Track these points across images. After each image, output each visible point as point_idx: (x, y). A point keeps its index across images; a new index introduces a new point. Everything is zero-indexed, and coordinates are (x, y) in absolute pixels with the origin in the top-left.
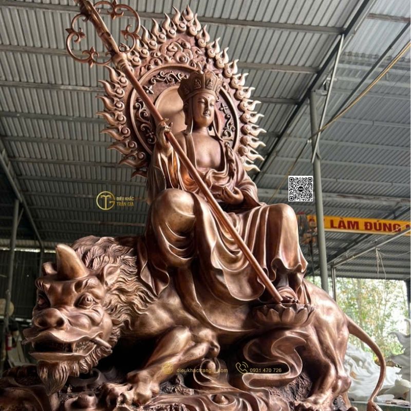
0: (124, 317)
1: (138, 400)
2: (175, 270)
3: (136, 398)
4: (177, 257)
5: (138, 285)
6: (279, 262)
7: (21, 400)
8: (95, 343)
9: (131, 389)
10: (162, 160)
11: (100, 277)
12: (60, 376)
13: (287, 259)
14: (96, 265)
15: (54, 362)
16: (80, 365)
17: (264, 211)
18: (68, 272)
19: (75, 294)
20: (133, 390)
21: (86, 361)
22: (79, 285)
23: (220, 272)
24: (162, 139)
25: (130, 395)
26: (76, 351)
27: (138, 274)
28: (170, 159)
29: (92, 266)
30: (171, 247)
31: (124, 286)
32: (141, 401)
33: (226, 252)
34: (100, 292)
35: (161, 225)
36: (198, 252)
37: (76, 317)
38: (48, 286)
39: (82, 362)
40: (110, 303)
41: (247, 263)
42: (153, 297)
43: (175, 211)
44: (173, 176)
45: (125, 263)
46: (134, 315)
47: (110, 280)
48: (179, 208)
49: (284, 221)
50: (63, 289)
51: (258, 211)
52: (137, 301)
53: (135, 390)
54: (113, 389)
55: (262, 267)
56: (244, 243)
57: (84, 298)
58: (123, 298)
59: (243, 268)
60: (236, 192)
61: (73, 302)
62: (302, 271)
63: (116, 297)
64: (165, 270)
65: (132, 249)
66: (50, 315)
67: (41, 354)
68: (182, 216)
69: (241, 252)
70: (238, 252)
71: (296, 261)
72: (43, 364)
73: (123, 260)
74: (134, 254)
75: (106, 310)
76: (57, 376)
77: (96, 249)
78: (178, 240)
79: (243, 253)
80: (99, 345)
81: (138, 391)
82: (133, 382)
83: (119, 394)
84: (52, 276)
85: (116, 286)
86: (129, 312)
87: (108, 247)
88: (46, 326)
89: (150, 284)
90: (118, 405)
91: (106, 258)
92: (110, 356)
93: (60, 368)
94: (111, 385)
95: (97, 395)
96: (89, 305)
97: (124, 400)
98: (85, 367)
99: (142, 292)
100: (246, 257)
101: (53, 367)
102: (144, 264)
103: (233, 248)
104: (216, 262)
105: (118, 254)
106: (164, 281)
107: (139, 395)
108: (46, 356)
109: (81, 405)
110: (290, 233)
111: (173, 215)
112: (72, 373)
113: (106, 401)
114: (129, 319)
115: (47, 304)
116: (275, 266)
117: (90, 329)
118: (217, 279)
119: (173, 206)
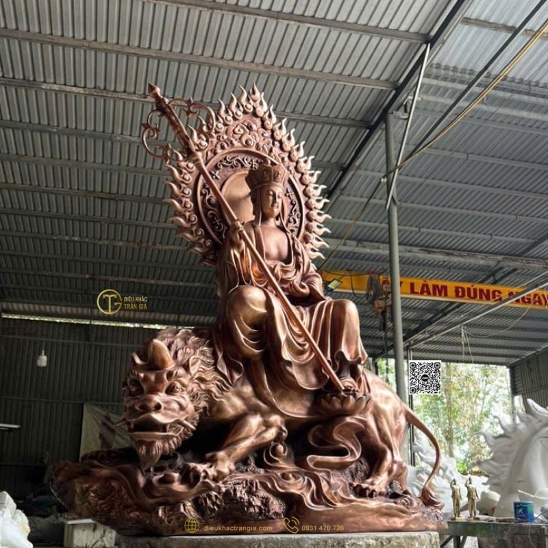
0: (203, 404)
1: (218, 477)
2: (248, 360)
3: (216, 474)
4: (250, 348)
5: (215, 375)
6: (342, 354)
7: (108, 479)
9: (211, 467)
10: (235, 256)
11: (186, 367)
12: (156, 452)
13: (349, 351)
14: (180, 357)
15: (151, 440)
16: (170, 444)
17: (329, 305)
18: (159, 364)
19: (167, 383)
20: (213, 468)
21: (173, 442)
22: (170, 375)
23: (289, 363)
24: (236, 237)
25: (212, 472)
26: (169, 431)
27: (215, 364)
28: (242, 254)
29: (177, 357)
30: (244, 339)
31: (204, 376)
32: (220, 477)
33: (294, 345)
34: (185, 381)
35: (236, 319)
36: (269, 344)
37: (167, 403)
38: (142, 375)
39: (171, 442)
40: (192, 391)
41: (313, 355)
42: (228, 385)
43: (249, 307)
44: (245, 271)
45: (203, 355)
46: (212, 401)
47: (193, 370)
48: (254, 304)
49: (347, 317)
50: (156, 378)
51: (323, 304)
52: (214, 389)
53: (215, 467)
54: (196, 467)
55: (326, 359)
56: (310, 335)
57: (174, 387)
58: (203, 386)
59: (310, 359)
60: (303, 287)
61: (165, 389)
62: (362, 362)
63: (196, 385)
64: (238, 360)
65: (208, 341)
66: (150, 400)
67: (141, 433)
68: (255, 311)
69: (307, 345)
70: (305, 345)
71: (357, 353)
73: (202, 351)
74: (210, 345)
75: (190, 397)
76: (154, 453)
77: (178, 342)
78: (251, 333)
79: (310, 346)
81: (218, 468)
82: (213, 461)
83: (201, 471)
84: (141, 366)
85: (197, 376)
86: (207, 399)
87: (188, 339)
88: (146, 409)
89: (226, 373)
90: (201, 480)
91: (188, 349)
92: (191, 439)
93: (156, 445)
94: (192, 465)
95: (180, 473)
96: (177, 392)
97: (206, 476)
98: (173, 447)
99: (219, 381)
100: (312, 349)
101: (150, 445)
102: (220, 355)
103: (301, 340)
104: (286, 355)
105: (197, 345)
106: (239, 371)
107: (219, 472)
108: (145, 435)
109: (167, 480)
110: (352, 327)
111: (248, 310)
112: (164, 451)
113: (190, 477)
114: (207, 406)
115: (141, 391)
116: (338, 359)
117: (178, 413)
118: (286, 370)
119: (248, 302)
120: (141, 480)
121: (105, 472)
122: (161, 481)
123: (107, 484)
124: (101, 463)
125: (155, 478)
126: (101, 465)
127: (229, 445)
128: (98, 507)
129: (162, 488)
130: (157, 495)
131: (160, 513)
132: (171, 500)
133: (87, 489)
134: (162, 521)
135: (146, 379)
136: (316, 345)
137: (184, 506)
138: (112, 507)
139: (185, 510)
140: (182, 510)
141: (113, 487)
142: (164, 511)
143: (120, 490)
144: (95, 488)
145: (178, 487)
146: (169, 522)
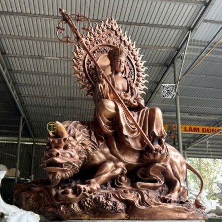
0: (84, 156)
2: (106, 136)
3: (90, 190)
4: (108, 130)
5: (90, 142)
6: (154, 133)
7: (38, 192)
8: (72, 165)
9: (88, 186)
11: (74, 137)
13: (157, 131)
14: (72, 132)
15: (55, 171)
17: (147, 111)
18: (60, 134)
19: (63, 144)
22: (65, 140)
23: (127, 137)
24: (101, 77)
25: (88, 189)
26: (64, 167)
27: (90, 137)
28: (104, 86)
29: (70, 132)
30: (104, 125)
31: (84, 142)
32: (92, 191)
33: (130, 129)
34: (74, 143)
35: (100, 115)
36: (117, 128)
37: (64, 153)
38: (51, 140)
39: (67, 173)
40: (78, 149)
41: (139, 133)
42: (97, 147)
43: (107, 109)
44: (106, 94)
45: (84, 133)
46: (88, 155)
47: (78, 139)
48: (109, 108)
50: (58, 141)
51: (144, 111)
52: (90, 149)
54: (80, 186)
55: (146, 135)
56: (138, 124)
57: (67, 146)
58: (84, 147)
59: (138, 135)
60: (134, 102)
61: (63, 147)
62: (164, 137)
63: (81, 147)
64: (102, 135)
68: (109, 111)
70: (135, 129)
71: (161, 132)
72: (50, 173)
73: (84, 131)
75: (77, 152)
77: (72, 126)
78: (108, 123)
79: (138, 129)
80: (74, 166)
81: (91, 187)
83: (82, 188)
84: (52, 136)
85: (80, 142)
86: (86, 154)
87: (77, 125)
88: (51, 156)
89: (96, 142)
91: (76, 130)
93: (58, 174)
95: (73, 189)
96: (69, 148)
97: (85, 190)
99: (92, 145)
102: (93, 133)
104: (125, 132)
105: (81, 128)
107: (91, 189)
108: (52, 169)
109: (66, 193)
110: (159, 120)
111: (106, 111)
112: (63, 178)
113: (77, 191)
114: (86, 157)
116: (152, 135)
117: (70, 158)
119: (106, 107)
120: (54, 192)
121: (37, 189)
122: (63, 193)
123: (38, 195)
125: (60, 191)
126: (36, 186)
127: (97, 176)
128: (34, 206)
129: (63, 196)
130: (61, 200)
131: (62, 208)
132: (67, 202)
133: (29, 197)
134: (62, 213)
135: (53, 142)
136: (141, 129)
137: (73, 205)
138: (40, 206)
139: (74, 207)
140: (72, 207)
141: (41, 196)
142: (64, 208)
143: (44, 198)
144: (32, 196)
145: (71, 196)
146: (66, 213)
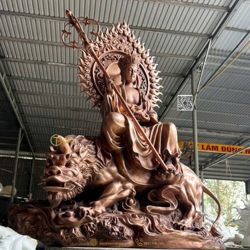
0: (89, 175)
1: (95, 214)
2: (114, 153)
3: (94, 213)
4: (116, 146)
5: (96, 159)
6: (167, 151)
7: (36, 214)
8: (75, 185)
9: (92, 209)
10: (109, 98)
11: (78, 153)
12: (58, 199)
13: (171, 150)
14: (75, 148)
15: (55, 191)
16: (67, 195)
18: (62, 150)
19: (66, 160)
20: (93, 209)
21: (70, 194)
22: (68, 156)
23: (137, 154)
24: (110, 88)
25: (92, 212)
26: (66, 187)
27: (96, 154)
28: (113, 98)
29: (73, 148)
30: (113, 141)
31: (89, 159)
32: (96, 215)
33: (141, 145)
34: (78, 160)
35: (108, 130)
36: (126, 145)
37: (66, 171)
38: (52, 156)
39: (68, 194)
40: (82, 167)
41: (151, 151)
42: (103, 166)
43: (115, 123)
44: (115, 106)
45: (90, 148)
46: (93, 173)
47: (82, 155)
48: (118, 122)
49: (170, 131)
50: (60, 158)
52: (95, 167)
53: (94, 209)
54: (83, 209)
55: (158, 153)
57: (70, 163)
58: (88, 165)
59: (149, 153)
60: (147, 116)
61: (65, 164)
62: (179, 156)
63: (85, 164)
64: (109, 152)
65: (92, 142)
66: (54, 169)
67: (49, 187)
68: (118, 126)
69: (148, 146)
70: (146, 146)
71: (175, 150)
72: (50, 193)
73: (89, 147)
74: (94, 144)
75: (80, 170)
76: (57, 199)
77: (76, 141)
78: (116, 138)
79: (149, 146)
80: (77, 186)
81: (95, 210)
82: (93, 206)
83: (86, 211)
84: (54, 152)
85: (85, 159)
86: (91, 172)
87: (82, 140)
88: (52, 174)
89: (102, 159)
90: (85, 215)
91: (81, 145)
93: (58, 194)
94: (81, 207)
95: (75, 212)
96: (72, 166)
97: (88, 214)
98: (70, 197)
99: (98, 163)
100: (151, 148)
101: (55, 194)
102: (99, 150)
103: (144, 143)
104: (135, 149)
105: (86, 144)
106: (109, 158)
107: (96, 212)
108: (51, 188)
109: (67, 216)
110: (173, 137)
111: (114, 125)
112: (64, 198)
113: (79, 214)
114: (91, 176)
115: (52, 165)
116: (165, 153)
117: (72, 177)
118: (135, 158)
119: (115, 121)
120: (53, 215)
121: (35, 210)
122: (64, 216)
123: (36, 217)
124: (34, 206)
125: (60, 214)
126: (34, 207)
127: (101, 198)
128: (30, 229)
129: (63, 219)
130: (61, 223)
131: (62, 233)
132: (68, 226)
133: (25, 219)
134: (62, 238)
135: (54, 158)
136: (153, 146)
137: (75, 230)
138: (38, 229)
139: (75, 232)
140: (73, 232)
141: (38, 218)
142: (64, 233)
143: (42, 221)
144: (29, 219)
145: (72, 219)
146: (66, 239)
